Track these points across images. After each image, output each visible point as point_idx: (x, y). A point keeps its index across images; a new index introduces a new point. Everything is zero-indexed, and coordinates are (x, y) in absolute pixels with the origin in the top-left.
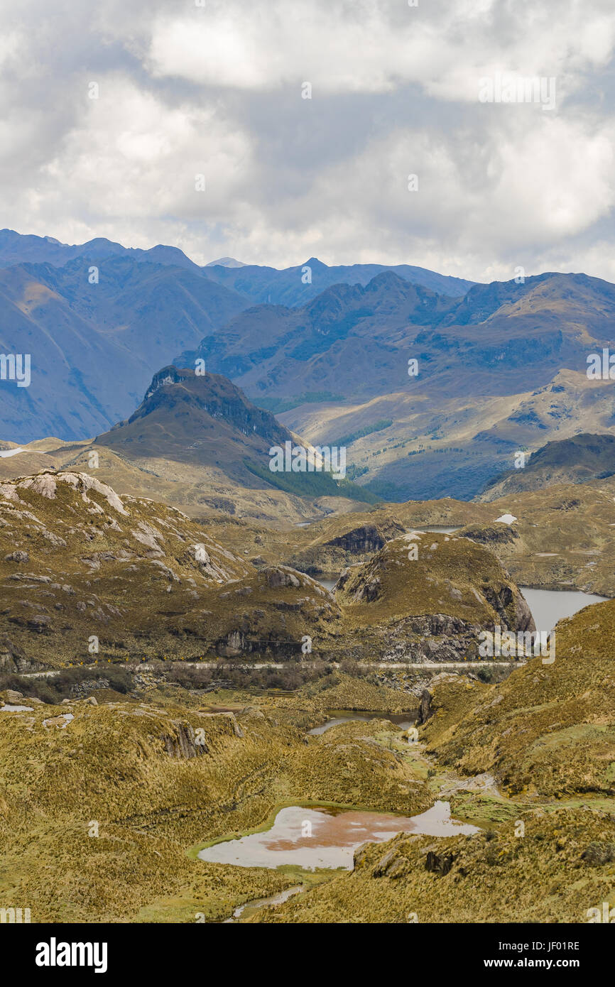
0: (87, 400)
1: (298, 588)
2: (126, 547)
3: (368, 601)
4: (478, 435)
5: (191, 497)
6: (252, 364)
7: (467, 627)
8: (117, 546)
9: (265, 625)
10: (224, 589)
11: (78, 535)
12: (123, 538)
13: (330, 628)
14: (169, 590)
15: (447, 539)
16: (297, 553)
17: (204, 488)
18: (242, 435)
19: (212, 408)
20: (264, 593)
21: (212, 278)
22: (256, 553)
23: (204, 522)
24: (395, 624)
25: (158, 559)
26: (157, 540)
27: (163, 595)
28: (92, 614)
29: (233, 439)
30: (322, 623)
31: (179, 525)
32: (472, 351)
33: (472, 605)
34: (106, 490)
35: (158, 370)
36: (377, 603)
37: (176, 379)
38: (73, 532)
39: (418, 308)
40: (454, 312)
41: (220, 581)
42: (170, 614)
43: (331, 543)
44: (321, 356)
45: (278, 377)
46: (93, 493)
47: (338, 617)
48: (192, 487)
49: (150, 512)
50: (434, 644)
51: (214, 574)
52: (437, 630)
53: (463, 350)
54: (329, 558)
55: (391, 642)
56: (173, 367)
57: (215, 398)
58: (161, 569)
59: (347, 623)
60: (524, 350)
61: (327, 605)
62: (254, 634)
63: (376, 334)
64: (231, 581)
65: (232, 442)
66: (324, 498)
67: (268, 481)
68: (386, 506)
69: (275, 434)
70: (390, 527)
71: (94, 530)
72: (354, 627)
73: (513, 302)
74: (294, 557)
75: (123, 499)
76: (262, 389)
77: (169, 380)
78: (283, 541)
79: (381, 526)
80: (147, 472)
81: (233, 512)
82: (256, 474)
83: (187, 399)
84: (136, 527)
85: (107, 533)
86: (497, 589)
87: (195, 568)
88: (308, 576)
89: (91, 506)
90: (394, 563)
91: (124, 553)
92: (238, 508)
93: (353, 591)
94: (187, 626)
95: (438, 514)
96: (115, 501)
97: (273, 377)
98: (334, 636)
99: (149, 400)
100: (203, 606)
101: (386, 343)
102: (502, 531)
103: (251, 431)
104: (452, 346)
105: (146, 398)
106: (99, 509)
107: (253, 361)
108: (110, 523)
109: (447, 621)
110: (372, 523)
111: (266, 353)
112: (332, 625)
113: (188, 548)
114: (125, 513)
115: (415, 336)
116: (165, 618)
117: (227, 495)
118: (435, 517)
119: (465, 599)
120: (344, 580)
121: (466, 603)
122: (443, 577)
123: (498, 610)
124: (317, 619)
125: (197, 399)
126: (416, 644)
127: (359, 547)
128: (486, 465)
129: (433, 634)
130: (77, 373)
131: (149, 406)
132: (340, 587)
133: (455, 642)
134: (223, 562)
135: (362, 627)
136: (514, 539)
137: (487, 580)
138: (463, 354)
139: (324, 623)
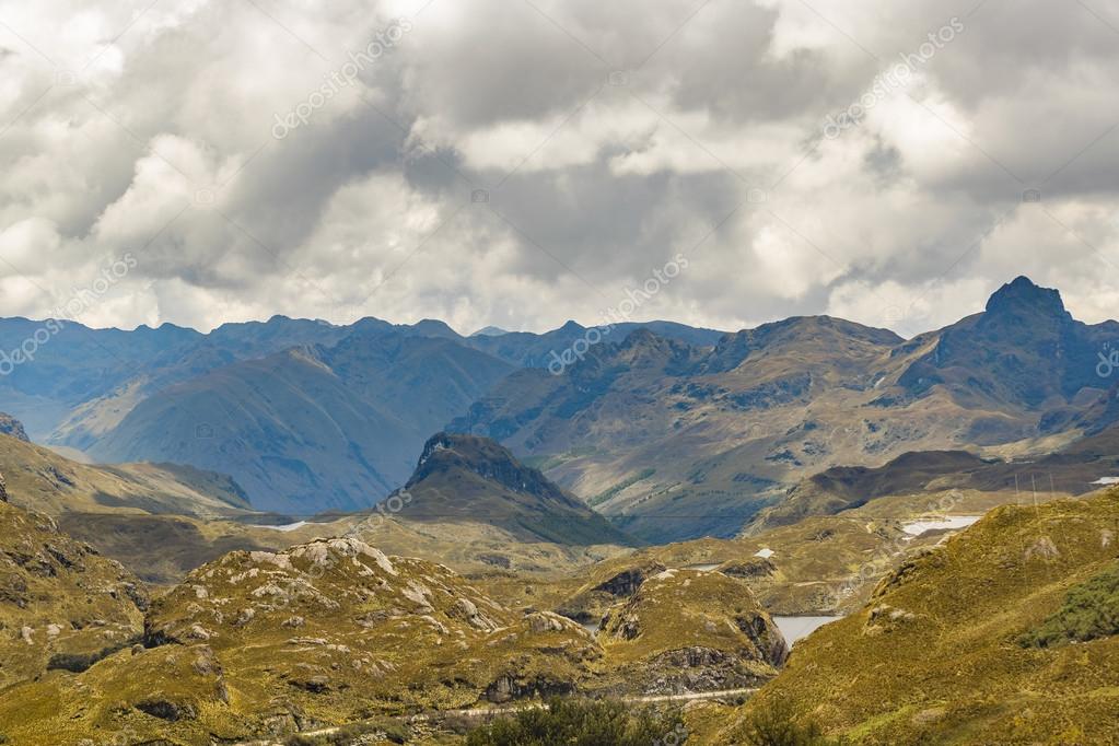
0: (366, 472)
1: (561, 632)
2: (396, 605)
3: (629, 639)
4: (737, 477)
5: (467, 555)
6: (519, 426)
7: (723, 657)
8: (389, 605)
9: (531, 669)
10: (492, 638)
11: (351, 597)
12: (394, 597)
13: (594, 667)
14: (439, 643)
15: (699, 575)
16: (567, 601)
17: (479, 546)
18: (513, 493)
19: (483, 469)
20: (529, 639)
21: (476, 347)
22: (528, 603)
23: (477, 577)
24: (655, 659)
25: (428, 614)
26: (426, 596)
27: (434, 647)
28: (367, 671)
29: (504, 497)
30: (586, 663)
31: (447, 582)
32: (725, 398)
33: (727, 635)
34: (376, 553)
35: (428, 438)
36: (637, 639)
37: (447, 445)
38: (346, 595)
39: (672, 361)
40: (706, 362)
41: (488, 631)
42: (441, 665)
43: (599, 588)
44: (584, 413)
45: (545, 436)
46: (362, 557)
47: (601, 657)
48: (468, 546)
49: (418, 571)
50: (693, 675)
51: (483, 624)
52: (695, 662)
53: (718, 397)
54: (597, 603)
55: (652, 676)
56: (443, 434)
57: (484, 461)
58: (431, 624)
59: (609, 661)
60: (775, 392)
61: (590, 645)
62: (522, 678)
63: (634, 388)
64: (497, 630)
65: (504, 501)
66: (594, 546)
67: (541, 535)
68: (649, 549)
69: (544, 490)
70: (654, 569)
71: (366, 591)
72: (617, 663)
73: (762, 347)
74: (564, 604)
75: (392, 560)
76: (530, 448)
77: (439, 446)
78: (553, 590)
79: (644, 568)
80: (425, 535)
81: (508, 567)
82: (529, 529)
83: (458, 462)
84: (405, 585)
85: (378, 593)
86: (750, 619)
87: (464, 620)
88: (570, 620)
89: (362, 568)
90: (650, 601)
91: (396, 611)
92: (512, 562)
93: (614, 631)
94: (458, 676)
95: (698, 553)
96: (385, 563)
97: (540, 436)
98: (598, 675)
99: (423, 467)
100: (472, 656)
101: (645, 396)
102: (760, 565)
103: (521, 488)
104: (706, 394)
105: (419, 464)
106: (369, 571)
107: (520, 422)
108: (380, 583)
109: (704, 652)
110: (636, 566)
111: (532, 414)
112: (595, 664)
113: (456, 602)
114: (395, 573)
115: (671, 387)
116: (438, 670)
117: (501, 551)
118: (697, 556)
119: (720, 630)
120: (605, 621)
121: (721, 634)
122: (697, 610)
123: (752, 638)
124: (581, 660)
125: (468, 463)
126: (677, 677)
127: (625, 591)
128: (747, 504)
129: (691, 665)
130: (355, 447)
131: (422, 473)
132: (603, 628)
133: (714, 672)
134: (491, 613)
135: (624, 664)
136: (772, 572)
137: (739, 611)
138: (717, 400)
139: (588, 663)
